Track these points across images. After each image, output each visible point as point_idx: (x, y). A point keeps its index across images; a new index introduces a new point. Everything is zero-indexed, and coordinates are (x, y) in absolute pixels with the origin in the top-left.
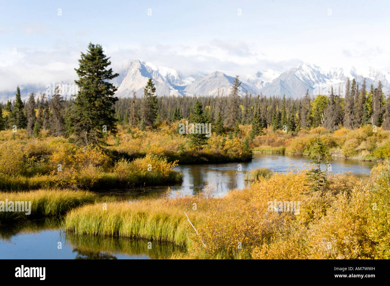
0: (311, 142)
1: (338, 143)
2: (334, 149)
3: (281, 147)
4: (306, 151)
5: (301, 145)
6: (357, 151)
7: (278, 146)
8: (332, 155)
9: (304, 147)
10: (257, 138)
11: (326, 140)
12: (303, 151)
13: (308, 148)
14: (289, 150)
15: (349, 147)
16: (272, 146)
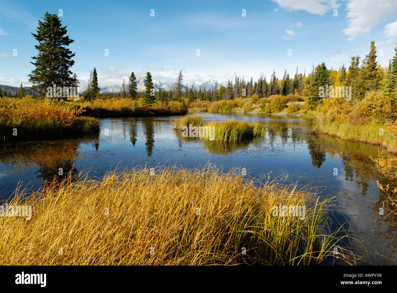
0: (223, 105)
1: (239, 104)
2: (236, 108)
3: (205, 108)
4: (220, 109)
5: (217, 107)
6: (252, 109)
7: (203, 108)
8: (236, 112)
9: (219, 107)
10: (192, 104)
11: (232, 103)
12: (219, 110)
13: (222, 108)
14: (210, 109)
15: (248, 106)
16: (200, 108)
